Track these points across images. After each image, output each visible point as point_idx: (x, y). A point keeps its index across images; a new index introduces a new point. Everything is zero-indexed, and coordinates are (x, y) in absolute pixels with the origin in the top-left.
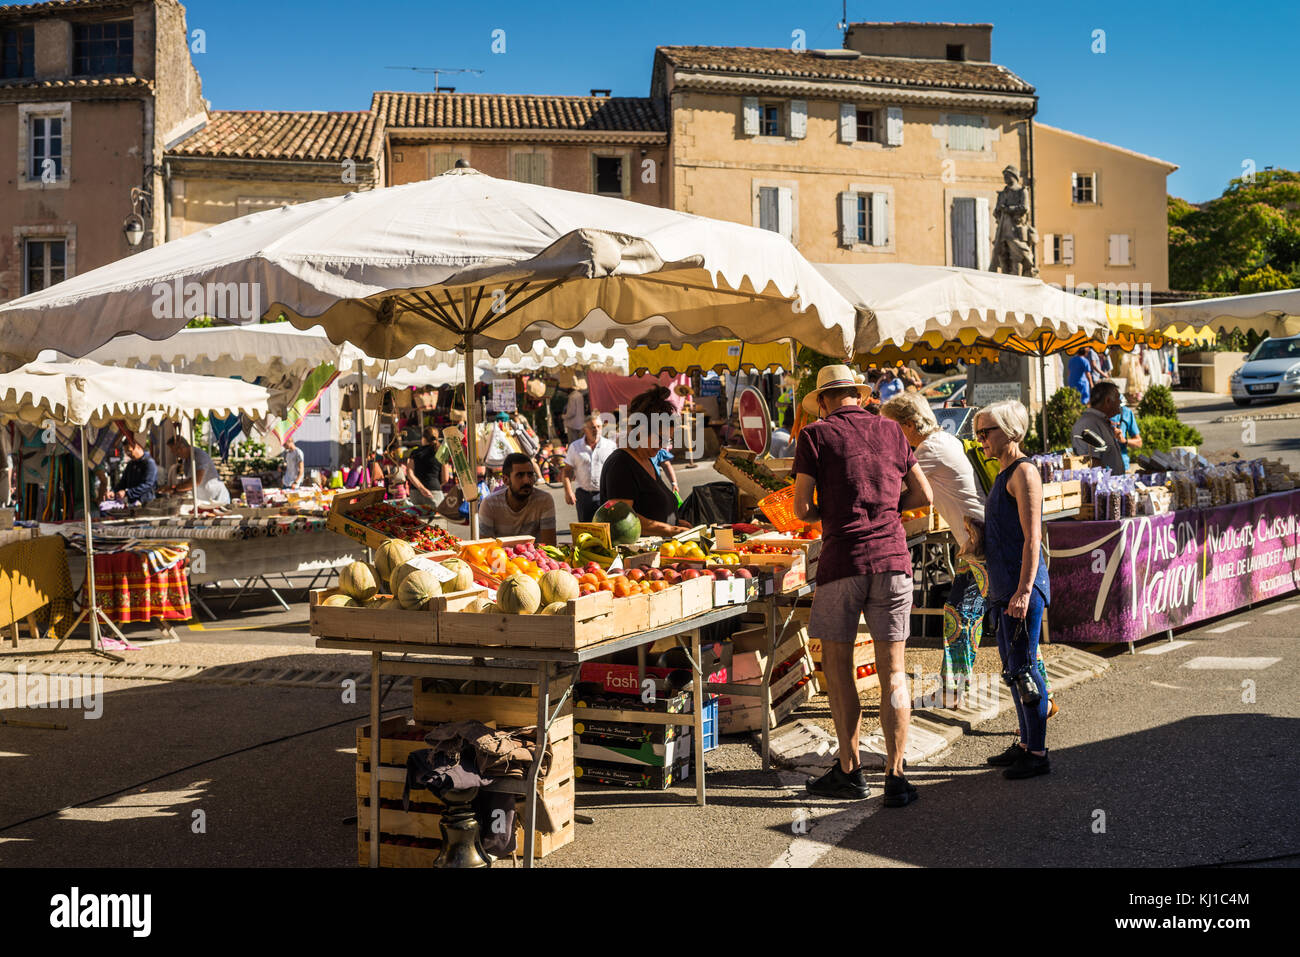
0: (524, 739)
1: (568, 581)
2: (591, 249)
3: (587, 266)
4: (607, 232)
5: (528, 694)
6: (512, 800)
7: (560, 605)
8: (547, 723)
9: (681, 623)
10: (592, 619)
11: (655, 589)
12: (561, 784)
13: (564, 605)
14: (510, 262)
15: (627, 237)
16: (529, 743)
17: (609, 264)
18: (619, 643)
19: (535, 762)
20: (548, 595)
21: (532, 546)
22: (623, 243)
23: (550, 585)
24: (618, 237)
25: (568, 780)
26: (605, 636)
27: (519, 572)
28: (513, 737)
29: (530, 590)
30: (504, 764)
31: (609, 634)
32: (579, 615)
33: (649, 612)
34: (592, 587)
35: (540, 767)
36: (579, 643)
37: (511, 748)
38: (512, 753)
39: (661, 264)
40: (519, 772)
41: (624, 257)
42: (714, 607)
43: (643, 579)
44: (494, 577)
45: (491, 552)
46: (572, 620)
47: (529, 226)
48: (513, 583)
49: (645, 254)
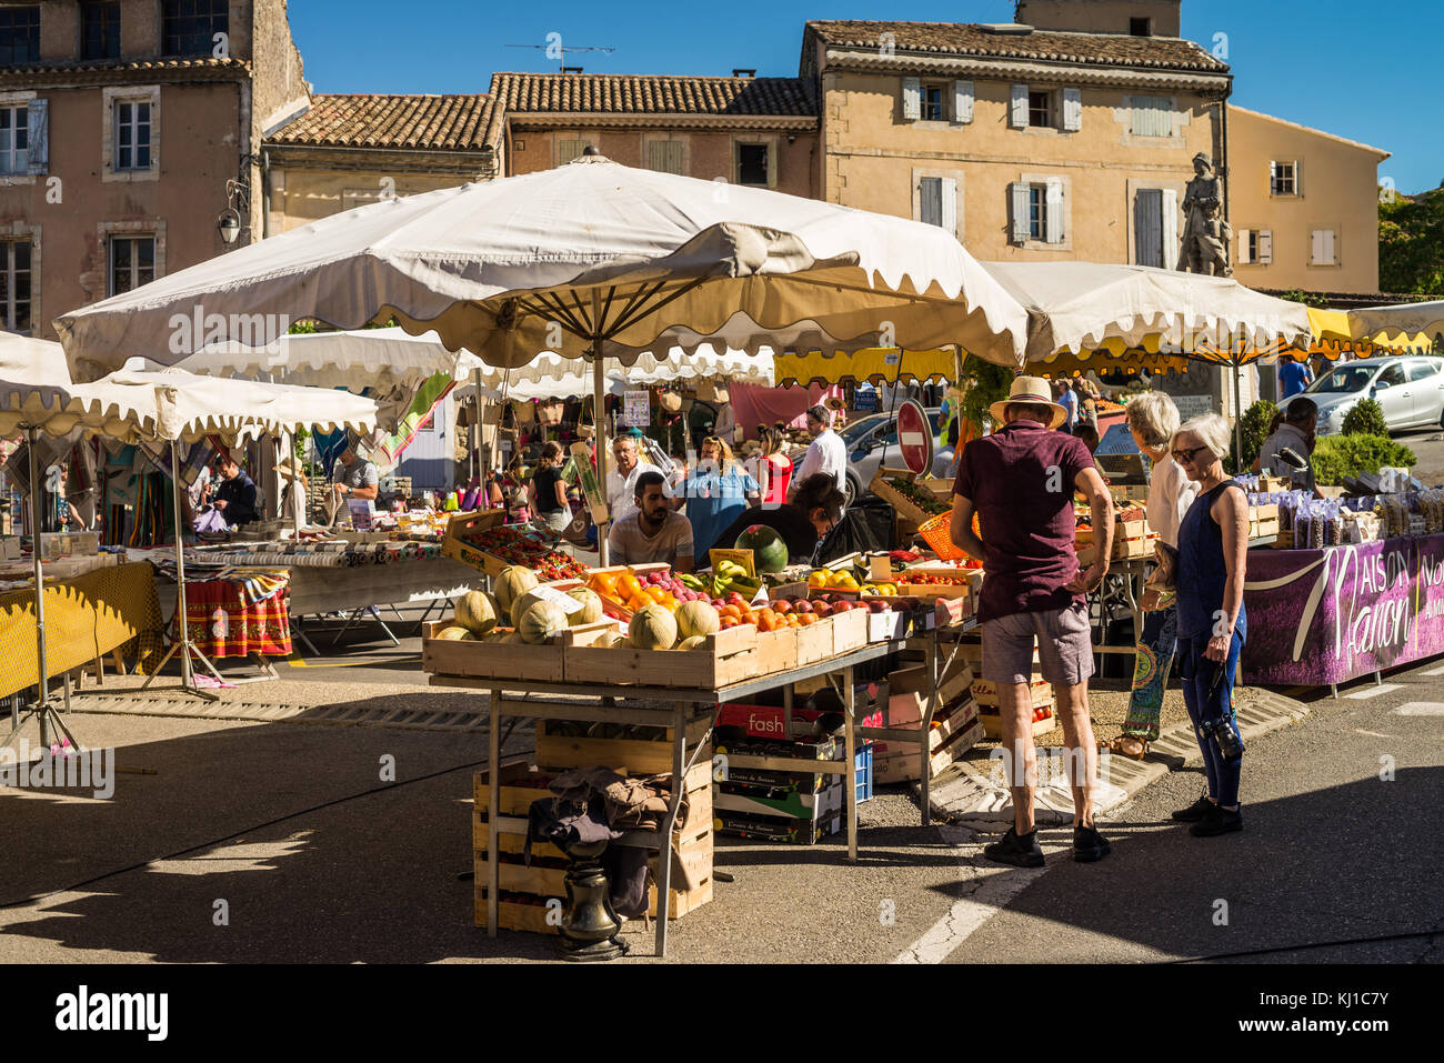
0: (658, 787)
1: (707, 613)
2: (734, 246)
3: (729, 264)
4: (751, 226)
5: (663, 738)
6: (645, 854)
7: (698, 639)
8: (684, 770)
9: (832, 660)
10: (733, 655)
11: (804, 622)
12: (699, 838)
13: (703, 639)
14: (644, 259)
15: (774, 232)
16: (663, 792)
17: (754, 260)
18: (764, 682)
19: (670, 813)
20: (685, 628)
21: (667, 574)
22: (770, 239)
23: (688, 618)
24: (764, 231)
25: (706, 833)
26: (748, 674)
27: (653, 603)
28: (645, 786)
29: (665, 624)
30: (635, 815)
31: (753, 672)
32: (719, 651)
33: (797, 648)
34: (733, 620)
35: (675, 819)
36: (719, 682)
37: (642, 797)
38: (645, 803)
39: (810, 262)
40: (652, 824)
41: (771, 254)
42: (869, 643)
43: (790, 611)
44: (625, 608)
45: (622, 581)
46: (712, 656)
47: (665, 220)
48: (647, 615)
49: (794, 250)
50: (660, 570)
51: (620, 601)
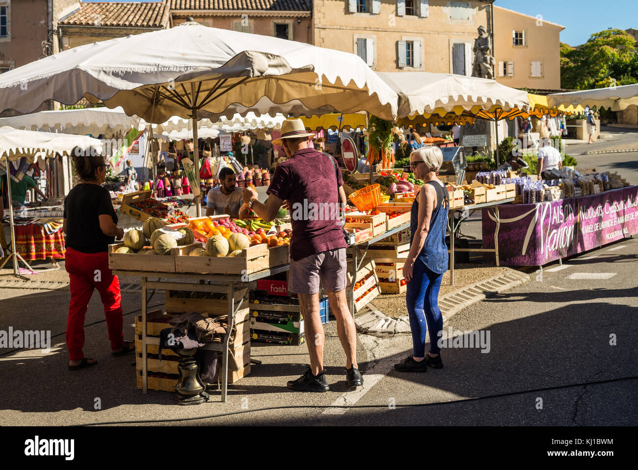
0: (221, 322)
1: (244, 239)
2: (252, 62)
3: (249, 71)
4: (260, 53)
6: (215, 353)
7: (239, 251)
8: (233, 314)
10: (256, 259)
12: (243, 344)
13: (241, 251)
14: (209, 69)
15: (271, 55)
16: (224, 324)
17: (261, 69)
19: (227, 334)
20: (233, 246)
21: (228, 220)
22: (270, 58)
23: (234, 241)
24: (267, 55)
25: (247, 342)
26: (264, 268)
27: (220, 234)
28: (215, 321)
29: (223, 244)
30: (211, 335)
32: (249, 257)
34: (258, 242)
35: (230, 337)
36: (248, 272)
37: (212, 326)
38: (215, 330)
39: (290, 70)
40: (219, 339)
41: (270, 66)
43: (286, 236)
44: (207, 236)
45: (206, 224)
46: (245, 259)
47: (220, 50)
48: (214, 240)
49: (281, 64)
50: (225, 218)
51: (205, 233)
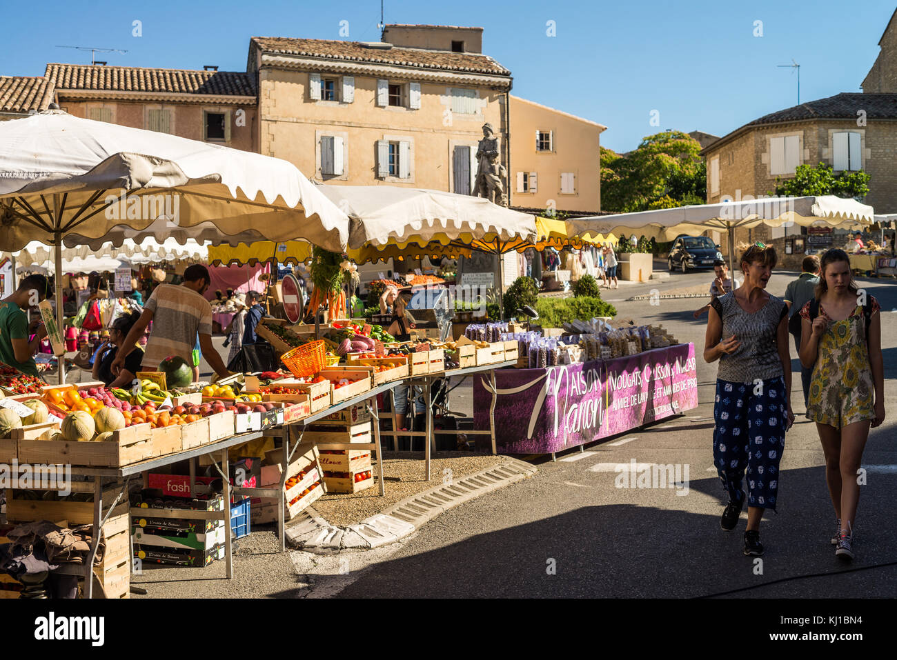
0: (83, 534)
1: (116, 416)
2: (129, 168)
3: (125, 180)
4: (142, 156)
5: (92, 501)
6: (75, 579)
7: (109, 434)
8: (101, 522)
9: (207, 445)
10: (134, 444)
11: (188, 421)
12: (119, 566)
13: (111, 433)
14: (69, 176)
15: (158, 159)
16: (87, 537)
17: (143, 178)
18: (156, 462)
19: (92, 551)
20: (101, 426)
21: (102, 389)
22: (155, 164)
23: (102, 419)
24: (151, 159)
25: (125, 563)
26: (145, 457)
28: (74, 533)
29: (86, 423)
30: (66, 553)
31: (148, 455)
32: (122, 442)
33: (182, 438)
34: (141, 420)
35: (95, 555)
36: (122, 463)
37: (71, 541)
38: (74, 545)
39: (186, 180)
40: (79, 559)
41: (155, 174)
42: (235, 434)
43: (184, 413)
44: (68, 412)
45: (68, 394)
46: (117, 445)
47: (88, 149)
48: (74, 418)
49: (172, 172)
50: (98, 387)
51: (66, 408)
